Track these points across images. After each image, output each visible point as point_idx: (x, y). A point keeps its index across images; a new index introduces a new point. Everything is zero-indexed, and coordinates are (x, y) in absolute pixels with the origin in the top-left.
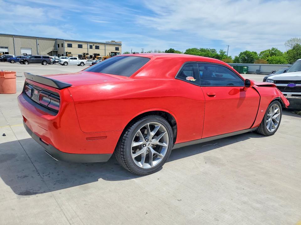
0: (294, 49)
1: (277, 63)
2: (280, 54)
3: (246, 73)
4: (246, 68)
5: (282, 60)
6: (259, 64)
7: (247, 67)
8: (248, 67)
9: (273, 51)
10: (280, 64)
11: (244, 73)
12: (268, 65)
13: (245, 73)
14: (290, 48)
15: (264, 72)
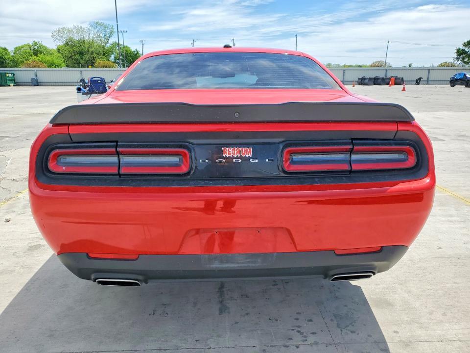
0: (67, 44)
1: (50, 66)
2: (49, 52)
3: (14, 86)
4: (10, 75)
5: (56, 61)
6: (33, 69)
7: (12, 74)
8: (14, 74)
9: (36, 47)
10: (55, 67)
11: (10, 86)
12: (47, 69)
13: (12, 84)
14: (61, 43)
15: (45, 81)
